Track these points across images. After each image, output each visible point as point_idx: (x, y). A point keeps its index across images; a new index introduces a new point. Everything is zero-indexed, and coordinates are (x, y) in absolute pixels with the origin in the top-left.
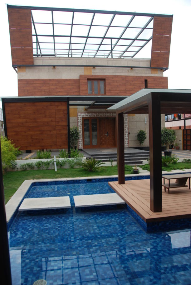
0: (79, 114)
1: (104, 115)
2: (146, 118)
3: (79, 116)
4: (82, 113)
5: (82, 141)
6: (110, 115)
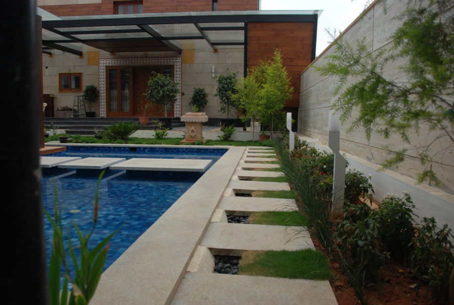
0: (102, 60)
2: (213, 67)
3: (102, 64)
4: (106, 60)
5: (105, 104)
6: (151, 62)
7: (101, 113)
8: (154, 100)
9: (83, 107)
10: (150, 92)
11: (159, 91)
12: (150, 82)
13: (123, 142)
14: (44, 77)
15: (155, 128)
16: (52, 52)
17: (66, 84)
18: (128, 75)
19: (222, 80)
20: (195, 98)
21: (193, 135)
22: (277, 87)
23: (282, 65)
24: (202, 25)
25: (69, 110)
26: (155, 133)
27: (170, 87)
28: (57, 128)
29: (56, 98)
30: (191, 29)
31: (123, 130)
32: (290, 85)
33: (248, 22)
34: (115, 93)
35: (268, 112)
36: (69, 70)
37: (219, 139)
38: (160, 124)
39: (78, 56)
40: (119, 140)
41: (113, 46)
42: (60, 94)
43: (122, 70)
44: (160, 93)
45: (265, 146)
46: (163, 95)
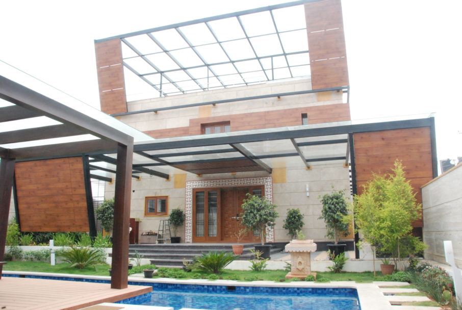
0: (189, 182)
1: (222, 184)
2: (307, 186)
3: (189, 187)
4: (193, 182)
5: (191, 228)
6: (239, 183)
7: (186, 238)
8: (250, 225)
9: (168, 232)
10: (244, 216)
11: (255, 215)
12: (244, 205)
13: (217, 276)
14: (132, 201)
15: (252, 258)
16: (140, 176)
17: (151, 207)
18: (215, 197)
19: (328, 200)
20: (290, 220)
21: (300, 267)
22: (402, 204)
23: (405, 179)
24: (298, 140)
25: (154, 235)
26: (252, 264)
27: (267, 211)
28: (141, 257)
29: (141, 222)
30: (286, 145)
31: (216, 262)
32: (416, 202)
33: (354, 133)
34: (201, 216)
35: (394, 237)
36: (156, 193)
37: (328, 270)
38: (258, 254)
39: (164, 179)
40: (212, 275)
41: (201, 168)
42: (146, 218)
43: (210, 192)
44: (256, 218)
45: (396, 280)
46: (260, 220)
